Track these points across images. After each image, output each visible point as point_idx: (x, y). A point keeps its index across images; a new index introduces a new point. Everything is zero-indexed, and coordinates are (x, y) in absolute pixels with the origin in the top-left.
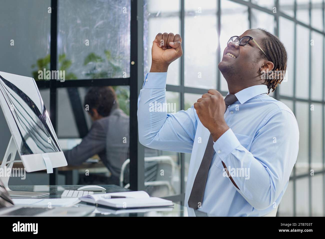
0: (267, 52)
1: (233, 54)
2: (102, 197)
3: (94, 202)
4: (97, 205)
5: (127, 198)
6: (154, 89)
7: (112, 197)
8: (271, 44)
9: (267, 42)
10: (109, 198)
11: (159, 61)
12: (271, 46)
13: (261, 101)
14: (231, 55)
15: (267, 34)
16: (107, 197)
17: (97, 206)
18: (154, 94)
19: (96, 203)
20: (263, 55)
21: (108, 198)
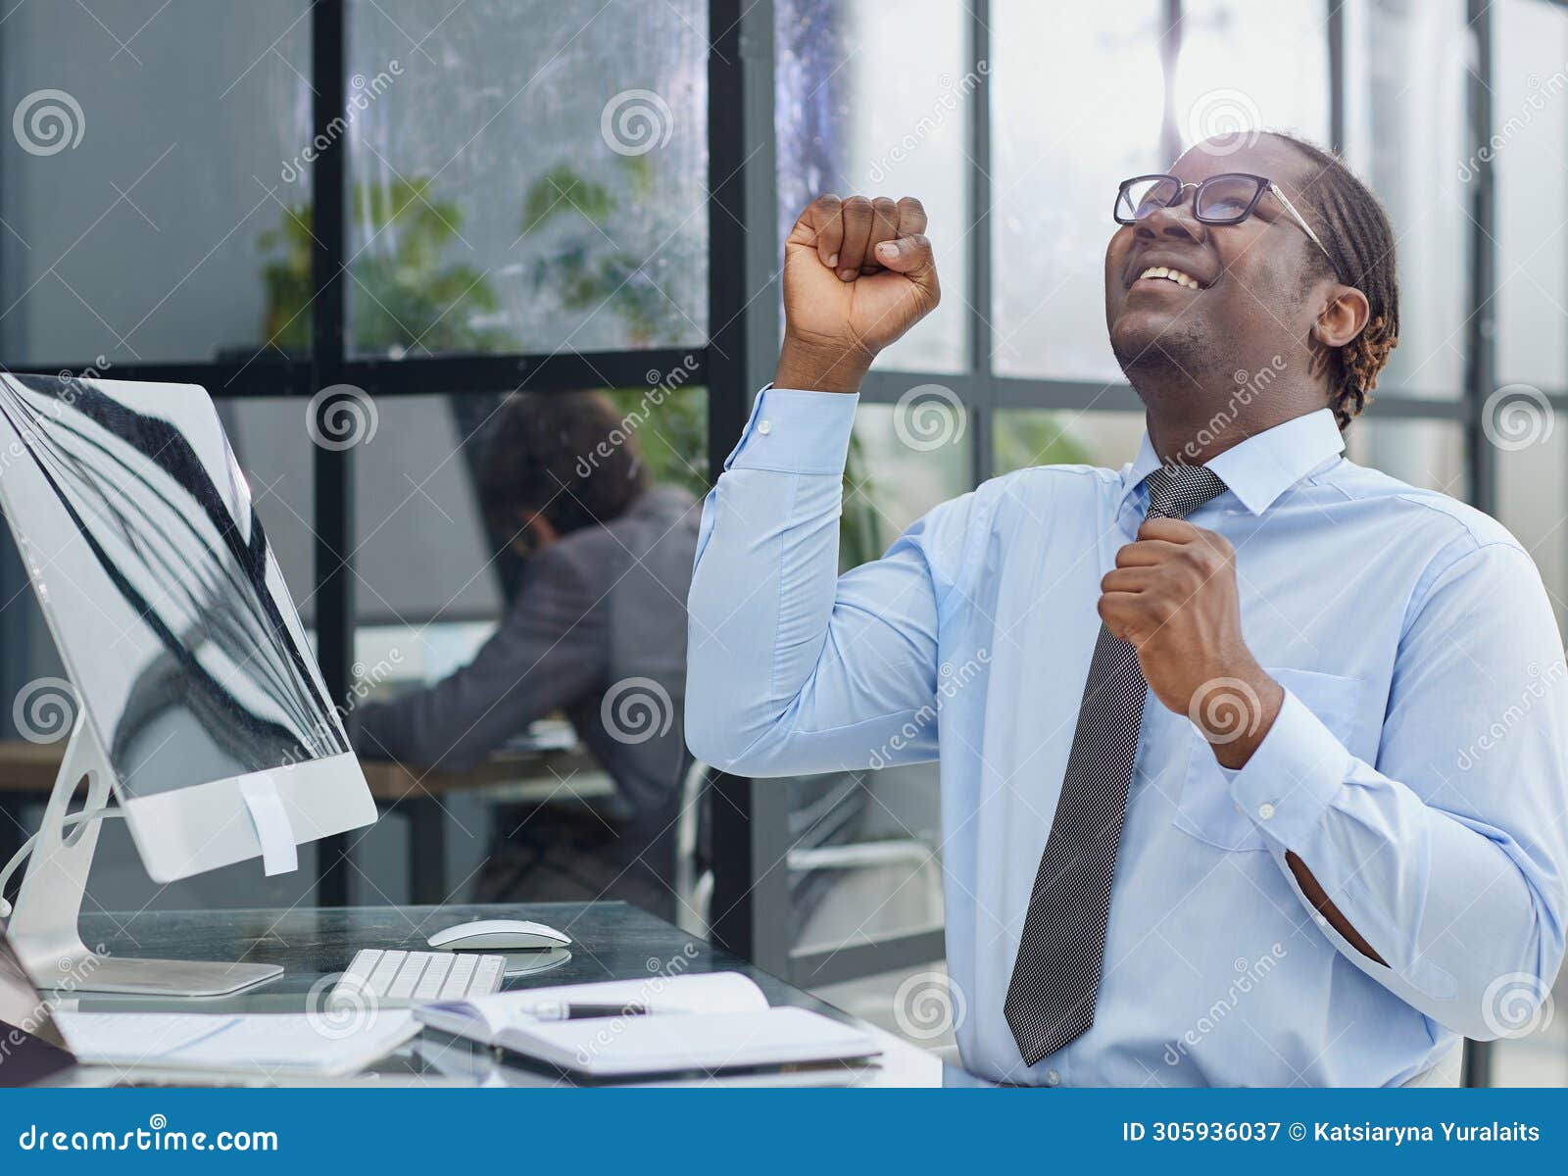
0: (1333, 241)
1: (1180, 271)
2: (524, 1011)
3: (486, 1039)
4: (499, 1052)
5: (651, 1012)
6: (803, 478)
7: (578, 1013)
8: (1341, 200)
9: (1325, 195)
10: (561, 1019)
11: (834, 341)
12: (1345, 211)
13: (1339, 495)
14: (1173, 275)
15: (1308, 151)
16: (551, 1011)
17: (499, 1059)
18: (806, 501)
19: (497, 1042)
20: (1320, 262)
21: (557, 1015)
